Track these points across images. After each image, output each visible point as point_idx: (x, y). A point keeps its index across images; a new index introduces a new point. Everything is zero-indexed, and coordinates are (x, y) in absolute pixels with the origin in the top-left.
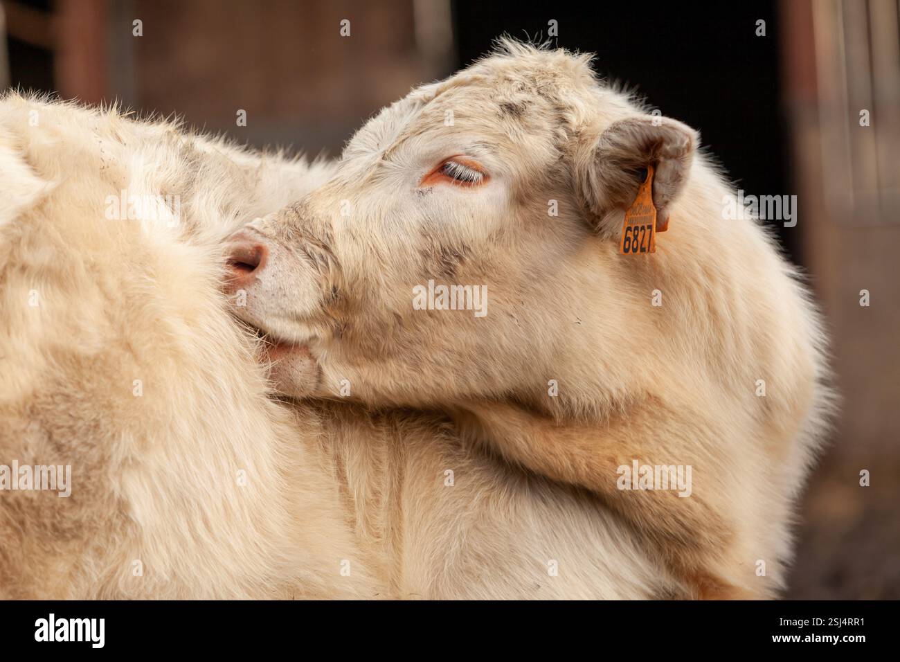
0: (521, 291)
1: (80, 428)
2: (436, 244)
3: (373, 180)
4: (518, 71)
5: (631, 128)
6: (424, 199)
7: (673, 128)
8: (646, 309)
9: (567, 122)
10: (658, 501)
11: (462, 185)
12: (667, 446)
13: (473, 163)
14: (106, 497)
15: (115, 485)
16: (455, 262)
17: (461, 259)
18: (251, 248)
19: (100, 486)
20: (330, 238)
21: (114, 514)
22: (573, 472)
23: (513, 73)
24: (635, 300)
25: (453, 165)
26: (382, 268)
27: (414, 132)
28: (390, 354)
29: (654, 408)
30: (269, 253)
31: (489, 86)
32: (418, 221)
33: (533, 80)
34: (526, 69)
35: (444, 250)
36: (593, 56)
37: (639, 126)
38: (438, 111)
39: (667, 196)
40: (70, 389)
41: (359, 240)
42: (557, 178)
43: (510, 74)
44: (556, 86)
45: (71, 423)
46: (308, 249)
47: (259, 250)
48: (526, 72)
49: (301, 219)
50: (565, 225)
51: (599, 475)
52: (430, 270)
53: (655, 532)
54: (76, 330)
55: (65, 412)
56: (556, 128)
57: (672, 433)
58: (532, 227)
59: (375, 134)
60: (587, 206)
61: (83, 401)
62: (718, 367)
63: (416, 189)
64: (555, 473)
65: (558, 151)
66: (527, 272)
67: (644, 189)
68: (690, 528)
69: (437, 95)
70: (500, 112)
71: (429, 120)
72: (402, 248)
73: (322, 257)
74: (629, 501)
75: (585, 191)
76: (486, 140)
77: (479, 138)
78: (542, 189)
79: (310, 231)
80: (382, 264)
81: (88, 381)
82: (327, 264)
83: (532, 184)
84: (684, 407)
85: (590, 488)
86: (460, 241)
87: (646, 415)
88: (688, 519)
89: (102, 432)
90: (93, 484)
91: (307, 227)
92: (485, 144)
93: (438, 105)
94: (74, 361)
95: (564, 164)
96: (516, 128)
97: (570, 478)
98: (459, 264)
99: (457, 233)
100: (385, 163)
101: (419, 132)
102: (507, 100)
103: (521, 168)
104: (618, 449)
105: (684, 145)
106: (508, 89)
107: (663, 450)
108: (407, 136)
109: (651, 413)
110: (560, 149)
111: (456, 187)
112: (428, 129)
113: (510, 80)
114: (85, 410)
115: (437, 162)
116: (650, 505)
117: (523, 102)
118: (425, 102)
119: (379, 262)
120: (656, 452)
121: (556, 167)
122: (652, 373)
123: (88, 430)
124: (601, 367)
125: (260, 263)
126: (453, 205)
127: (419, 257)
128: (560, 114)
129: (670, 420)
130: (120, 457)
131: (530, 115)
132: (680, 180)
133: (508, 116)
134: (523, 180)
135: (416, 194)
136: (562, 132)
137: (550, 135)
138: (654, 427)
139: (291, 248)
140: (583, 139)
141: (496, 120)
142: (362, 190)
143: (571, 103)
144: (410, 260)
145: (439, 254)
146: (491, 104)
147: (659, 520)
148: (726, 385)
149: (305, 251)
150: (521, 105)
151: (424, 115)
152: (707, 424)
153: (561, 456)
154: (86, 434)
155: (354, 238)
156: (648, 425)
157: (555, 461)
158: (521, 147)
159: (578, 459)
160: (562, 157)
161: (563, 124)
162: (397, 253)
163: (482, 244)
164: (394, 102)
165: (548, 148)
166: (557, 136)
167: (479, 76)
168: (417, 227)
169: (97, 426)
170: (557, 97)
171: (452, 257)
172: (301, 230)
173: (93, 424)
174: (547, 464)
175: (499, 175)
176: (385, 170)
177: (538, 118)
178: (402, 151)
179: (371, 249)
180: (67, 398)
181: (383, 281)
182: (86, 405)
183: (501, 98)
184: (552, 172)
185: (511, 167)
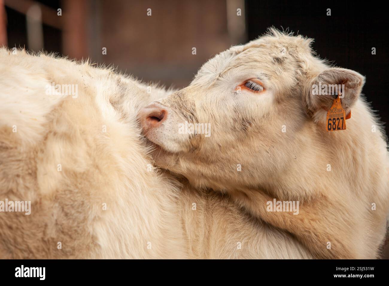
0: (273, 142)
1: (76, 205)
2: (240, 116)
3: (214, 85)
4: (280, 43)
5: (333, 73)
6: (237, 96)
7: (353, 75)
8: (326, 155)
9: (302, 67)
10: (321, 241)
11: (254, 92)
12: (327, 217)
13: (260, 82)
14: (86, 235)
15: (90, 229)
16: (248, 125)
17: (250, 124)
18: (160, 111)
19: (84, 230)
20: (194, 110)
21: (90, 242)
22: (284, 224)
23: (278, 44)
24: (321, 151)
25: (251, 82)
26: (216, 124)
27: (235, 66)
28: (212, 162)
29: (323, 201)
30: (168, 113)
31: (268, 49)
32: (233, 105)
33: (287, 48)
34: (284, 43)
35: (243, 119)
36: (313, 40)
37: (337, 73)
38: (246, 57)
39: (348, 105)
40: (72, 188)
41: (207, 111)
42: (295, 93)
43: (277, 44)
44: (297, 51)
45: (72, 203)
46: (185, 113)
47: (164, 112)
48: (284, 44)
49: (181, 100)
50: (295, 114)
51: (295, 226)
52: (236, 127)
53: (318, 254)
54: (75, 161)
55: (70, 198)
56: (296, 69)
57: (330, 213)
58: (281, 113)
59: (213, 65)
60: (307, 106)
61: (77, 193)
62: (354, 186)
63: (233, 91)
64: (275, 223)
65: (296, 80)
66: (277, 133)
67: (337, 101)
68: (334, 255)
69: (244, 51)
70: (273, 61)
71: (242, 61)
72: (225, 117)
73: (191, 117)
74: (307, 239)
75: (307, 99)
76: (266, 73)
77: (264, 72)
78: (288, 97)
79: (185, 106)
80: (216, 123)
81: (80, 184)
82: (193, 120)
83: (284, 94)
84: (337, 202)
85: (290, 232)
86: (251, 116)
87: (319, 204)
88: (334, 251)
89: (85, 207)
90: (80, 230)
91: (184, 104)
92: (266, 75)
93: (245, 55)
94: (74, 175)
95: (298, 87)
96: (279, 69)
97: (282, 226)
98: (249, 126)
99: (250, 112)
100: (220, 78)
101: (236, 66)
102: (276, 56)
103: (280, 87)
104: (305, 216)
105: (358, 83)
106: (276, 51)
107: (325, 219)
108: (231, 67)
109: (321, 203)
110: (298, 79)
111: (251, 92)
112: (241, 65)
113: (277, 47)
114: (78, 197)
115: (244, 80)
116: (316, 242)
117: (283, 58)
118: (237, 53)
119: (215, 122)
120: (322, 219)
121: (295, 88)
122: (325, 186)
123: (79, 206)
124: (303, 180)
125: (164, 118)
126: (249, 100)
127: (232, 121)
128: (299, 64)
129: (329, 207)
130: (93, 217)
131: (285, 63)
132: (354, 98)
133: (276, 63)
134: (280, 92)
135: (233, 93)
136: (299, 71)
137: (294, 73)
138: (322, 209)
139: (177, 112)
140: (308, 76)
141: (271, 64)
142: (209, 90)
143: (304, 60)
144: (228, 122)
145: (241, 121)
146: (269, 57)
147: (320, 249)
148: (357, 194)
149: (183, 114)
150: (282, 59)
151: (239, 59)
152: (346, 211)
153: (279, 216)
154: (78, 208)
155: (205, 110)
156: (319, 207)
157: (276, 218)
158: (281, 77)
159: (287, 218)
160: (298, 83)
161: (299, 68)
162: (223, 118)
163: (260, 119)
164: (221, 52)
165: (293, 79)
166: (297, 73)
167: (263, 44)
168: (232, 108)
169: (83, 204)
170: (298, 56)
171: (246, 122)
172: (182, 105)
173: (81, 203)
174: (272, 219)
175: (270, 89)
176: (220, 82)
177: (289, 65)
178: (229, 74)
179: (212, 116)
180: (71, 192)
181: (216, 130)
182: (79, 195)
183: (274, 55)
184: (293, 90)
185: (276, 85)
